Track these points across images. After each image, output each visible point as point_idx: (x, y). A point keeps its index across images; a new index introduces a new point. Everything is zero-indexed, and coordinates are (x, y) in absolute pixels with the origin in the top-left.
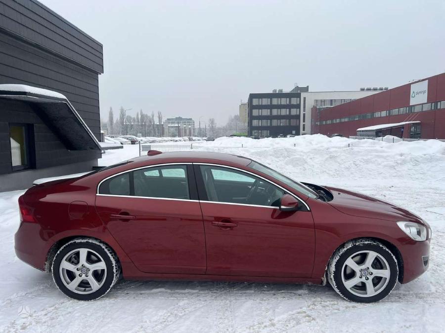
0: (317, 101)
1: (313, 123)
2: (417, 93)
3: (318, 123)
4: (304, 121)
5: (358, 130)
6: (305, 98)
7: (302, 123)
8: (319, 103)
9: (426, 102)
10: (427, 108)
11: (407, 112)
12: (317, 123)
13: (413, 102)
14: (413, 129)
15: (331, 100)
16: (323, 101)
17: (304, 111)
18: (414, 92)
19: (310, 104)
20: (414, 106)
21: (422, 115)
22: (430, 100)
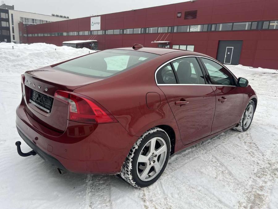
0: (22, 18)
1: (21, 35)
2: (95, 24)
3: (26, 35)
4: (13, 32)
5: (64, 42)
6: (12, 15)
7: (12, 34)
8: (24, 20)
9: (100, 29)
10: (100, 33)
11: (89, 34)
12: (24, 35)
13: (92, 28)
14: (93, 45)
15: (33, 20)
16: (27, 19)
17: (13, 24)
18: (92, 22)
19: (17, 20)
20: (93, 31)
21: (98, 37)
22: (102, 28)
